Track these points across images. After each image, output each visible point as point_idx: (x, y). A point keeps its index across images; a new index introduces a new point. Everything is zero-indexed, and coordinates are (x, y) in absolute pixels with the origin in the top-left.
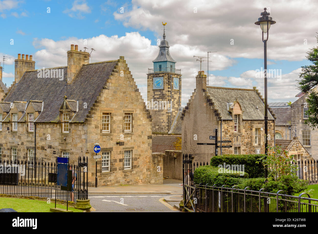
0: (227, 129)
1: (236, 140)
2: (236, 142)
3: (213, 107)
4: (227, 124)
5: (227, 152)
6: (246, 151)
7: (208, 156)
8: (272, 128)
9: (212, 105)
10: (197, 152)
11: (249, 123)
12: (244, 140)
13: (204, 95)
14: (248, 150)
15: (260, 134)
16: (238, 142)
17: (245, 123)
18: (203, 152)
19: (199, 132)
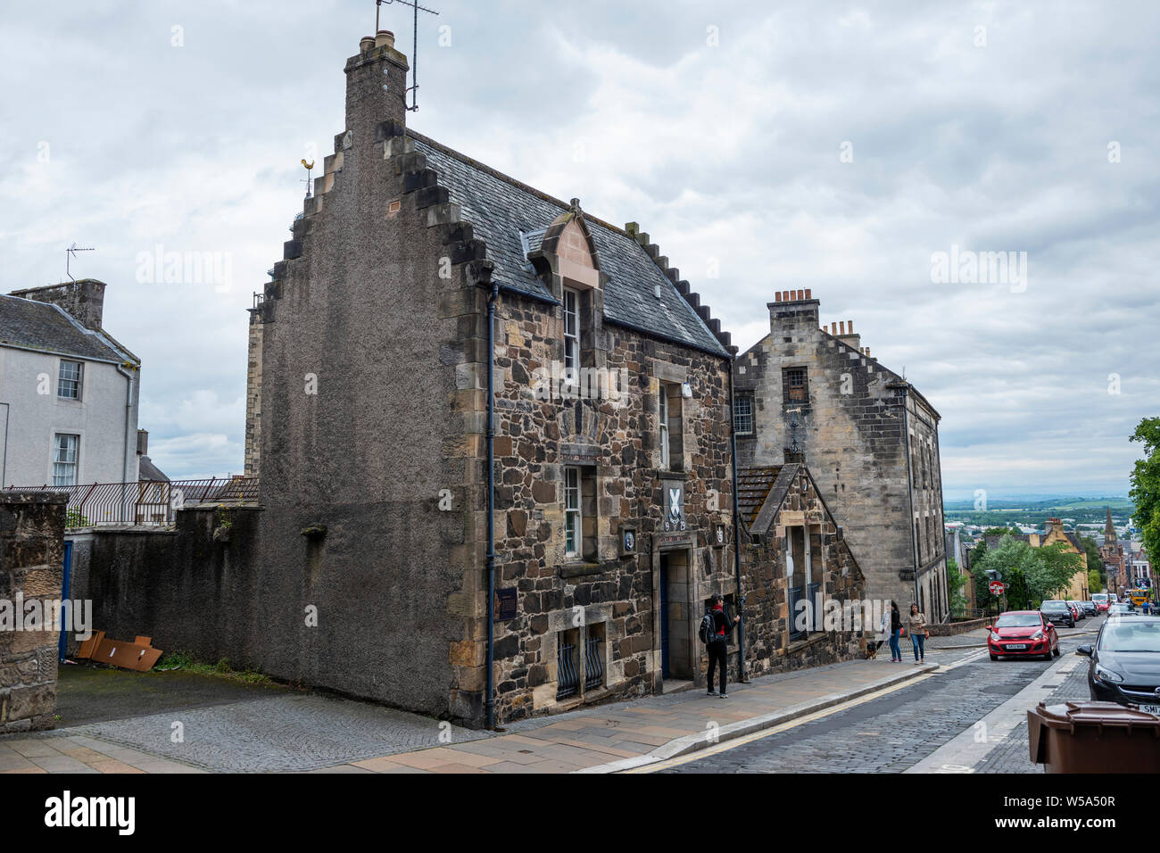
0: (525, 354)
1: (573, 429)
2: (571, 436)
3: (439, 216)
4: (522, 324)
5: (525, 492)
6: (621, 492)
7: (405, 515)
8: (724, 397)
9: (437, 202)
10: (344, 498)
11: (632, 347)
12: (611, 435)
13: (388, 154)
14: (630, 489)
15: (680, 416)
16: (585, 439)
17: (617, 343)
18: (378, 496)
19: (357, 374)
